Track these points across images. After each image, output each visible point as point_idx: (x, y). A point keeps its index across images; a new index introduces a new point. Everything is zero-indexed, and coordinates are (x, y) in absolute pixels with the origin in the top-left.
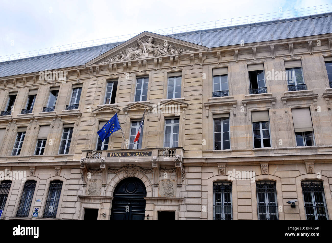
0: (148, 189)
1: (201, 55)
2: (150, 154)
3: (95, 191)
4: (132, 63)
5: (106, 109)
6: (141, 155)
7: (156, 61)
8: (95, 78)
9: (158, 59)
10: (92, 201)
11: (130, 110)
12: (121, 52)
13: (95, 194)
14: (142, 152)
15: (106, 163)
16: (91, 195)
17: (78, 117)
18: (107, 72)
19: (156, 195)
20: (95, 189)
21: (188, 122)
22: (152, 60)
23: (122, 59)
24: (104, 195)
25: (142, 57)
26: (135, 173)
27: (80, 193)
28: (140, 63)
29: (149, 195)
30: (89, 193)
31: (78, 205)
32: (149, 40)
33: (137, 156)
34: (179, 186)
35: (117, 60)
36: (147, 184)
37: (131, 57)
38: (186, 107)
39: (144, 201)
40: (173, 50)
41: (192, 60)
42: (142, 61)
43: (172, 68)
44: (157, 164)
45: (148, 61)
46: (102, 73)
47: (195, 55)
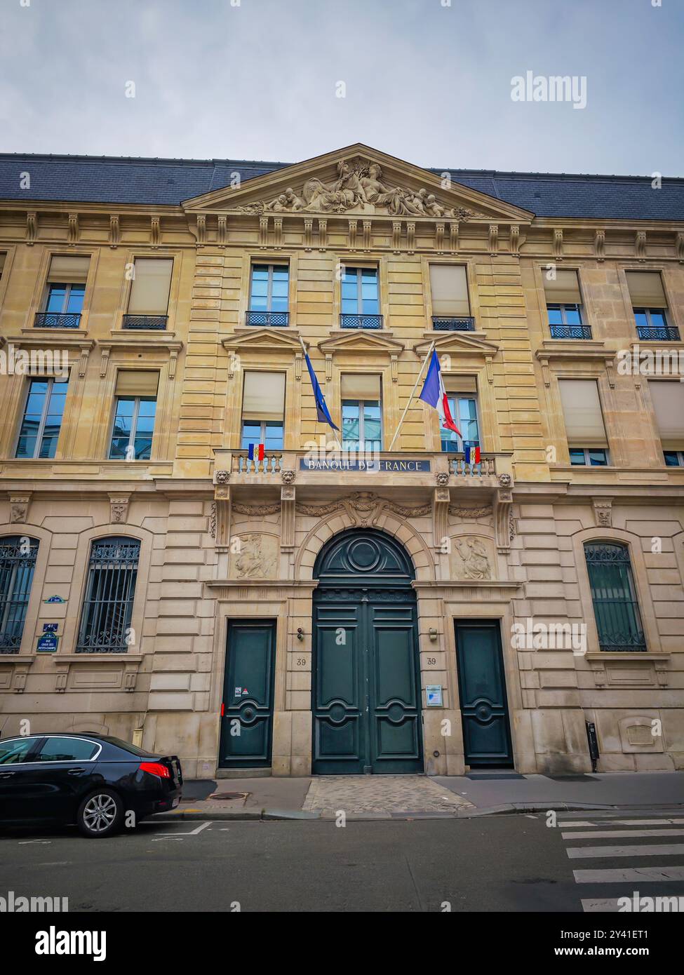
0: (419, 561)
1: (515, 231)
2: (425, 466)
3: (259, 567)
4: (331, 223)
5: (265, 338)
6: (399, 468)
7: (397, 228)
8: (215, 250)
9: (404, 225)
10: (253, 596)
11: (342, 348)
12: (289, 190)
13: (259, 576)
14: (403, 462)
15: (296, 486)
16: (246, 577)
17: (173, 354)
18: (252, 238)
19: (445, 575)
20: (257, 561)
21: (503, 393)
22: (389, 224)
23: (294, 209)
24: (292, 578)
25: (358, 211)
26: (378, 517)
27: (208, 574)
28: (353, 226)
29: (423, 575)
30: (239, 573)
31: (205, 608)
32: (372, 171)
33: (389, 470)
34: (505, 552)
35: (279, 207)
36: (413, 547)
37: (326, 208)
38: (493, 356)
39: (412, 593)
40: (437, 207)
41: (494, 241)
42: (360, 223)
43: (440, 254)
44: (448, 494)
45: (375, 224)
46: (235, 237)
47: (501, 227)
